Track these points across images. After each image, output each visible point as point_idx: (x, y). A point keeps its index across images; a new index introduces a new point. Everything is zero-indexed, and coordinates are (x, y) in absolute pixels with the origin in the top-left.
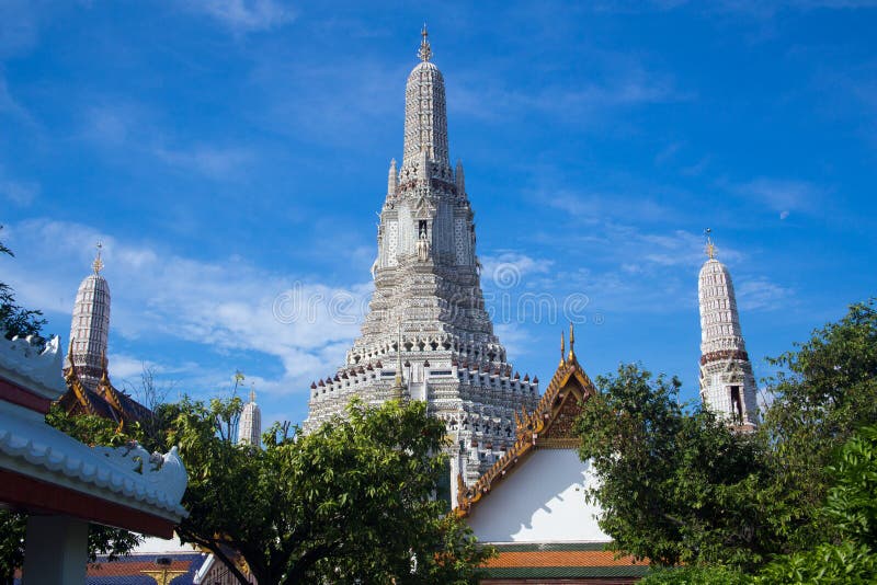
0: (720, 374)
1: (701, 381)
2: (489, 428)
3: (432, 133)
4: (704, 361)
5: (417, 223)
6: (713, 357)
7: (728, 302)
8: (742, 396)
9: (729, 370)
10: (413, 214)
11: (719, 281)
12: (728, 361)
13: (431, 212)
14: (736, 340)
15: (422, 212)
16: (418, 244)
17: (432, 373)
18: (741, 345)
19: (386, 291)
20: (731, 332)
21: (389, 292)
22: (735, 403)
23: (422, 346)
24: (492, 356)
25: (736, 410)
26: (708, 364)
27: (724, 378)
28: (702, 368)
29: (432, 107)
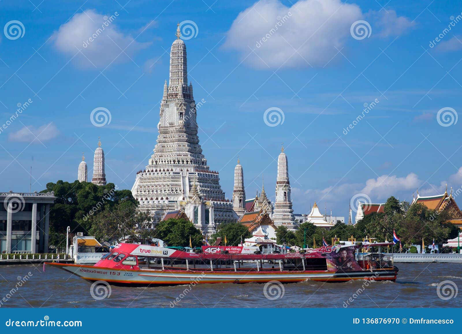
0: (282, 188)
1: (276, 189)
2: (206, 192)
3: (182, 73)
4: (278, 183)
5: (179, 113)
6: (280, 183)
7: (286, 167)
8: (287, 195)
9: (284, 187)
10: (178, 109)
11: (284, 160)
12: (285, 184)
13: (184, 109)
14: (287, 178)
15: (181, 109)
16: (180, 122)
17: (189, 174)
18: (288, 180)
19: (165, 135)
20: (286, 176)
21: (166, 136)
22: (285, 197)
23: (183, 161)
24: (203, 163)
25: (285, 198)
26: (279, 184)
27: (283, 189)
28: (277, 185)
29: (182, 62)
